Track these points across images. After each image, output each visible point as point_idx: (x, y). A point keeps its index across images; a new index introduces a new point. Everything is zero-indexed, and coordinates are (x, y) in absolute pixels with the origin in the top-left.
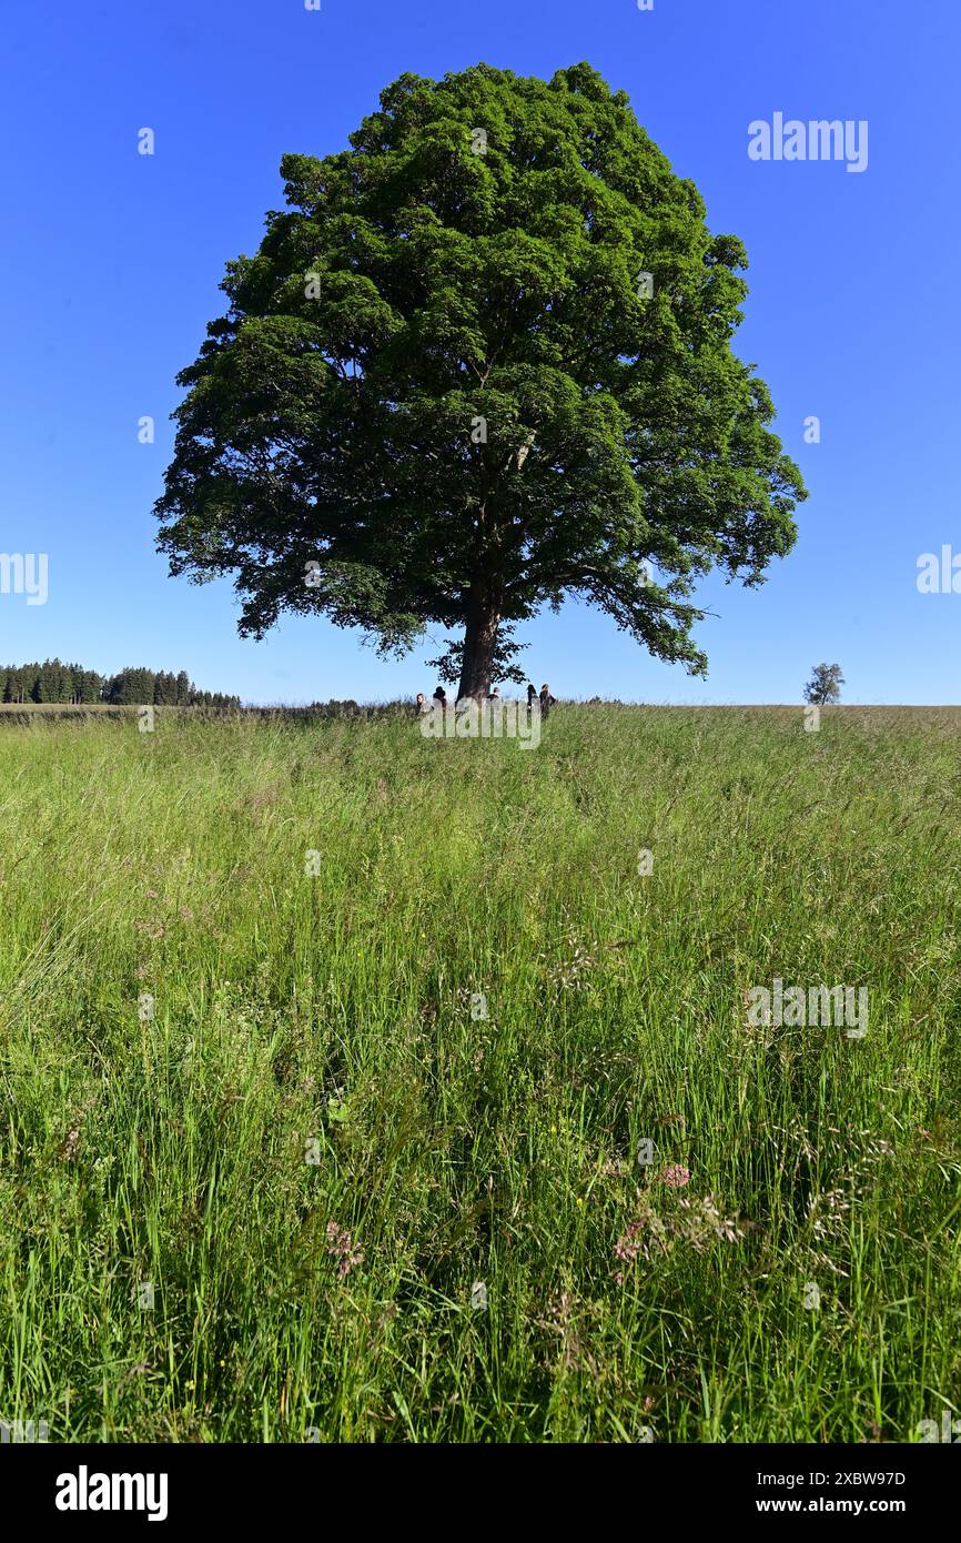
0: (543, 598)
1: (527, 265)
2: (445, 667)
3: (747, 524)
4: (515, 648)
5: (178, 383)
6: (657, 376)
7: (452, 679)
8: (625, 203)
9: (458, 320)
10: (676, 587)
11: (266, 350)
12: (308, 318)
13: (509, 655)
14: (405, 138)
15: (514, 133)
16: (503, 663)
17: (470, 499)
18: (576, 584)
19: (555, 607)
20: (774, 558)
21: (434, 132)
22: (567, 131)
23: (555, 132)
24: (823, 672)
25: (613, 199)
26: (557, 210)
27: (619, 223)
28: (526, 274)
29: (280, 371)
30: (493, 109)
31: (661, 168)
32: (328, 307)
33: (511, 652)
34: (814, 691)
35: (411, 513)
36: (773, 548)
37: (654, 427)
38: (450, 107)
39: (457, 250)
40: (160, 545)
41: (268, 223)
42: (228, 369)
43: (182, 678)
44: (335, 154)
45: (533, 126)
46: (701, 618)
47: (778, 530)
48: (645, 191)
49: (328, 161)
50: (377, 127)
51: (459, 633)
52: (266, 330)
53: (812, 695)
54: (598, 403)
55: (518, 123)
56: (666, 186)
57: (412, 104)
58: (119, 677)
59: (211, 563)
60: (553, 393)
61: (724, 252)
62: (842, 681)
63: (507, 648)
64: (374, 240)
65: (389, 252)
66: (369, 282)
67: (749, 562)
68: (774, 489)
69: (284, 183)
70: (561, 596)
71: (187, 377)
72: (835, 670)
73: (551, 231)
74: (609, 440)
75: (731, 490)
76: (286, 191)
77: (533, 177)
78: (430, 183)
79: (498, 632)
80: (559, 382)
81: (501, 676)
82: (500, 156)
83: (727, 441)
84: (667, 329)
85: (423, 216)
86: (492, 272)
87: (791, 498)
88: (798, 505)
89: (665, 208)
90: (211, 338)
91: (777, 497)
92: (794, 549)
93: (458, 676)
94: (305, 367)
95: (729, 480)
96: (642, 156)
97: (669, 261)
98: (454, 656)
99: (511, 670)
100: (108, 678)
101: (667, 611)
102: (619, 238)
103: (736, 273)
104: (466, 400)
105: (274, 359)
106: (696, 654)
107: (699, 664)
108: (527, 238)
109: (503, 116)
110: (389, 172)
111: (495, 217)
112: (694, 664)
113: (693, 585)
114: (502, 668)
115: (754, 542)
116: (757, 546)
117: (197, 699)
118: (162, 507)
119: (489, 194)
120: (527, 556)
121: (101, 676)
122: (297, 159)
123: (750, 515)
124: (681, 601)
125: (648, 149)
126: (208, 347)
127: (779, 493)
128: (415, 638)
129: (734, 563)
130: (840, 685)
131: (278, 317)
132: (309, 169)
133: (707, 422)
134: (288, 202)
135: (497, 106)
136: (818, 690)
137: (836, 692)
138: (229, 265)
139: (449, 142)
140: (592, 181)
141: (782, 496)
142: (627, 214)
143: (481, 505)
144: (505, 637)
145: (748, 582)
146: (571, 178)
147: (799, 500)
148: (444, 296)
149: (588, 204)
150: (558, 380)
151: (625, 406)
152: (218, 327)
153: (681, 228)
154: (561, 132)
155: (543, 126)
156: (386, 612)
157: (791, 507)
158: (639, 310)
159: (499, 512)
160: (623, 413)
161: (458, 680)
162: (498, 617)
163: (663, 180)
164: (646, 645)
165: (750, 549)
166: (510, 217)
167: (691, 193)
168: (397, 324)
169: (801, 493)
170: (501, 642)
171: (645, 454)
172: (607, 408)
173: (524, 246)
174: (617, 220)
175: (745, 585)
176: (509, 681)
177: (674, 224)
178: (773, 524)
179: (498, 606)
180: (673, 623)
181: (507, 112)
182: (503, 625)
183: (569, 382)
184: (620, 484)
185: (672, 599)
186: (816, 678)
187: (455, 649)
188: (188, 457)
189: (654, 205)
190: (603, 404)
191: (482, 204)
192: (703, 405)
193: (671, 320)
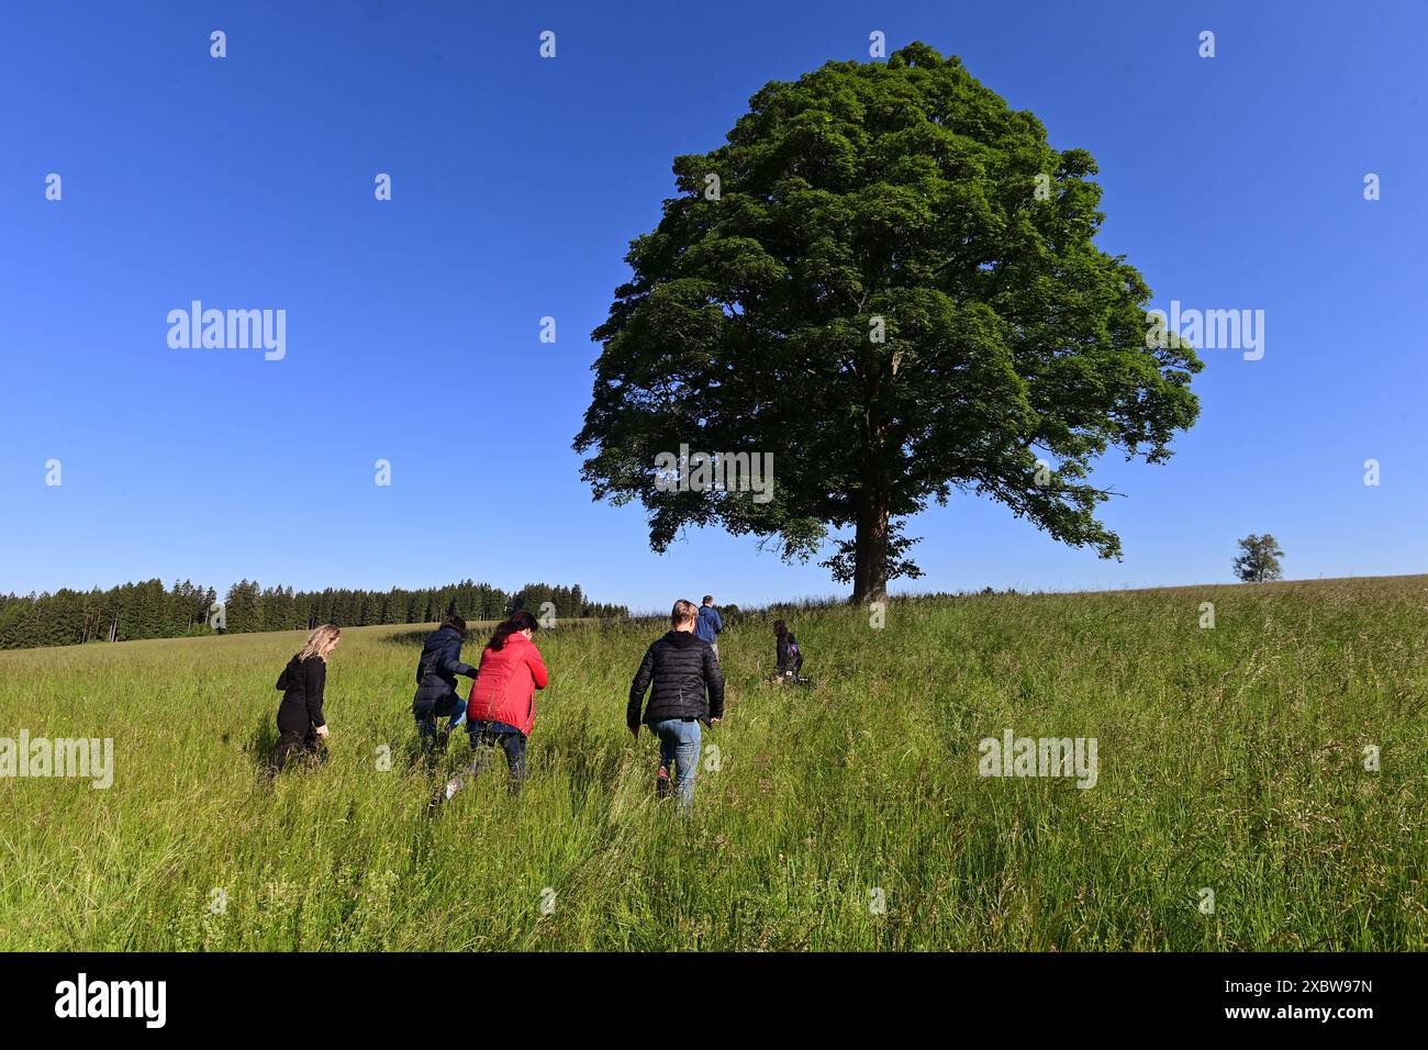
0: (928, 492)
1: (894, 209)
2: (838, 567)
3: (1139, 400)
4: (907, 543)
5: (592, 339)
6: (1025, 279)
7: (846, 579)
8: (972, 143)
9: (836, 262)
10: (1068, 469)
11: (673, 307)
12: (704, 278)
13: (902, 550)
14: (774, 127)
15: (866, 108)
16: (895, 559)
17: (854, 408)
18: (963, 476)
19: (942, 500)
20: (1176, 431)
21: (800, 122)
22: (911, 97)
23: (901, 100)
24: (1254, 546)
25: (960, 142)
26: (913, 160)
27: (971, 160)
28: (895, 218)
29: (685, 322)
30: (847, 95)
31: (999, 107)
32: (721, 267)
33: (903, 547)
34: (1246, 567)
35: (803, 426)
36: (1174, 422)
37: (1025, 323)
38: (809, 99)
39: (831, 207)
40: (584, 475)
41: (664, 208)
42: (641, 326)
43: (576, 590)
44: (715, 148)
45: (882, 99)
46: (1106, 499)
47: (1176, 403)
48: (989, 128)
49: (711, 155)
50: (749, 124)
51: (849, 532)
52: (672, 292)
53: (1244, 571)
54: (974, 311)
55: (868, 99)
56: (1006, 121)
57: (776, 102)
58: (521, 593)
59: (626, 487)
60: (929, 309)
61: (1073, 164)
62: (1279, 553)
63: (899, 544)
64: (756, 209)
65: (769, 216)
66: (756, 242)
67: (1148, 438)
68: (1163, 364)
69: (676, 177)
70: (947, 488)
71: (598, 334)
72: (1268, 541)
73: (909, 178)
74: (988, 342)
75: (1119, 372)
76: (678, 183)
77: (888, 138)
78: (799, 159)
79: (888, 528)
80: (934, 299)
81: (895, 572)
82: (856, 128)
83: (1104, 326)
84: (1031, 240)
85: (796, 184)
86: (863, 220)
87: (1185, 370)
88: (1194, 376)
89: (1009, 139)
90: (618, 300)
91: (1169, 371)
92: (1197, 420)
93: (852, 575)
94: (705, 316)
95: (1115, 363)
96: (981, 102)
97: (1023, 183)
98: (846, 556)
99: (905, 565)
100: (511, 595)
101: (1064, 494)
102: (974, 172)
103: (1087, 178)
104: (849, 326)
105: (679, 313)
106: (1105, 535)
107: (1111, 546)
108: (890, 188)
109: (855, 97)
110: (763, 156)
111: (856, 174)
112: (1104, 546)
113: (1089, 465)
114: (896, 564)
115: (1150, 417)
116: (1154, 421)
117: (588, 611)
118: (581, 442)
119: (850, 158)
120: (909, 454)
121: (506, 593)
122: (686, 158)
123: (1142, 391)
124: (1077, 482)
125: (984, 95)
126: (615, 307)
127: (1170, 367)
128: (818, 541)
129: (1131, 440)
130: (1278, 558)
131: (681, 280)
132: (696, 164)
133: (1083, 313)
134: (680, 190)
135: (849, 91)
136: (1251, 565)
137: (1274, 567)
138: (632, 243)
139: (814, 126)
140: (938, 131)
141: (1174, 369)
142: (976, 152)
143: (866, 413)
144: (895, 533)
145: (1153, 458)
146: (922, 132)
147: (1193, 372)
148: (823, 245)
149: (940, 149)
150: (931, 297)
151: (999, 309)
152: (623, 291)
153: (1029, 154)
154: (906, 100)
155: (890, 98)
156: (788, 518)
157: (1186, 379)
158: (1000, 227)
159: (880, 417)
160: (999, 318)
161: (852, 578)
162: (888, 513)
163: (1003, 116)
164: (1047, 530)
165: (1147, 424)
166: (871, 172)
167: (1030, 120)
168: (779, 271)
169: (1195, 365)
170: (892, 538)
171: (1020, 347)
172: (983, 314)
173: (889, 195)
174: (968, 159)
175: (1149, 461)
176: (904, 576)
177: (1021, 152)
178: (1169, 399)
179: (887, 502)
180: (1072, 506)
181: (858, 93)
182: (892, 521)
183: (942, 296)
184: (1004, 379)
185: (1066, 481)
186: (1246, 552)
187: (846, 548)
188: (604, 397)
189: (998, 137)
190: (978, 311)
191: (844, 167)
192: (1077, 297)
193: (1033, 231)
